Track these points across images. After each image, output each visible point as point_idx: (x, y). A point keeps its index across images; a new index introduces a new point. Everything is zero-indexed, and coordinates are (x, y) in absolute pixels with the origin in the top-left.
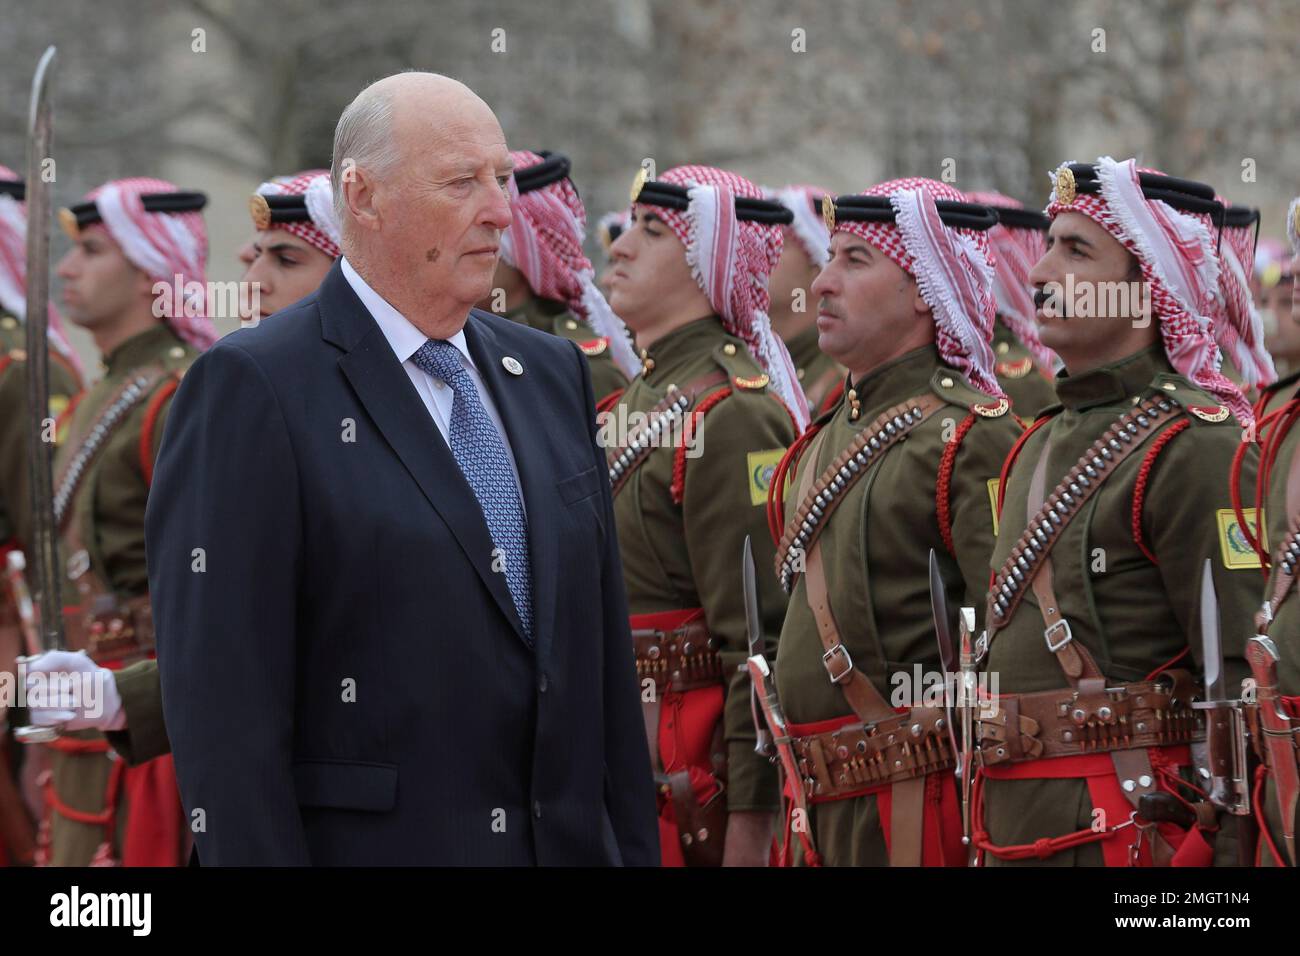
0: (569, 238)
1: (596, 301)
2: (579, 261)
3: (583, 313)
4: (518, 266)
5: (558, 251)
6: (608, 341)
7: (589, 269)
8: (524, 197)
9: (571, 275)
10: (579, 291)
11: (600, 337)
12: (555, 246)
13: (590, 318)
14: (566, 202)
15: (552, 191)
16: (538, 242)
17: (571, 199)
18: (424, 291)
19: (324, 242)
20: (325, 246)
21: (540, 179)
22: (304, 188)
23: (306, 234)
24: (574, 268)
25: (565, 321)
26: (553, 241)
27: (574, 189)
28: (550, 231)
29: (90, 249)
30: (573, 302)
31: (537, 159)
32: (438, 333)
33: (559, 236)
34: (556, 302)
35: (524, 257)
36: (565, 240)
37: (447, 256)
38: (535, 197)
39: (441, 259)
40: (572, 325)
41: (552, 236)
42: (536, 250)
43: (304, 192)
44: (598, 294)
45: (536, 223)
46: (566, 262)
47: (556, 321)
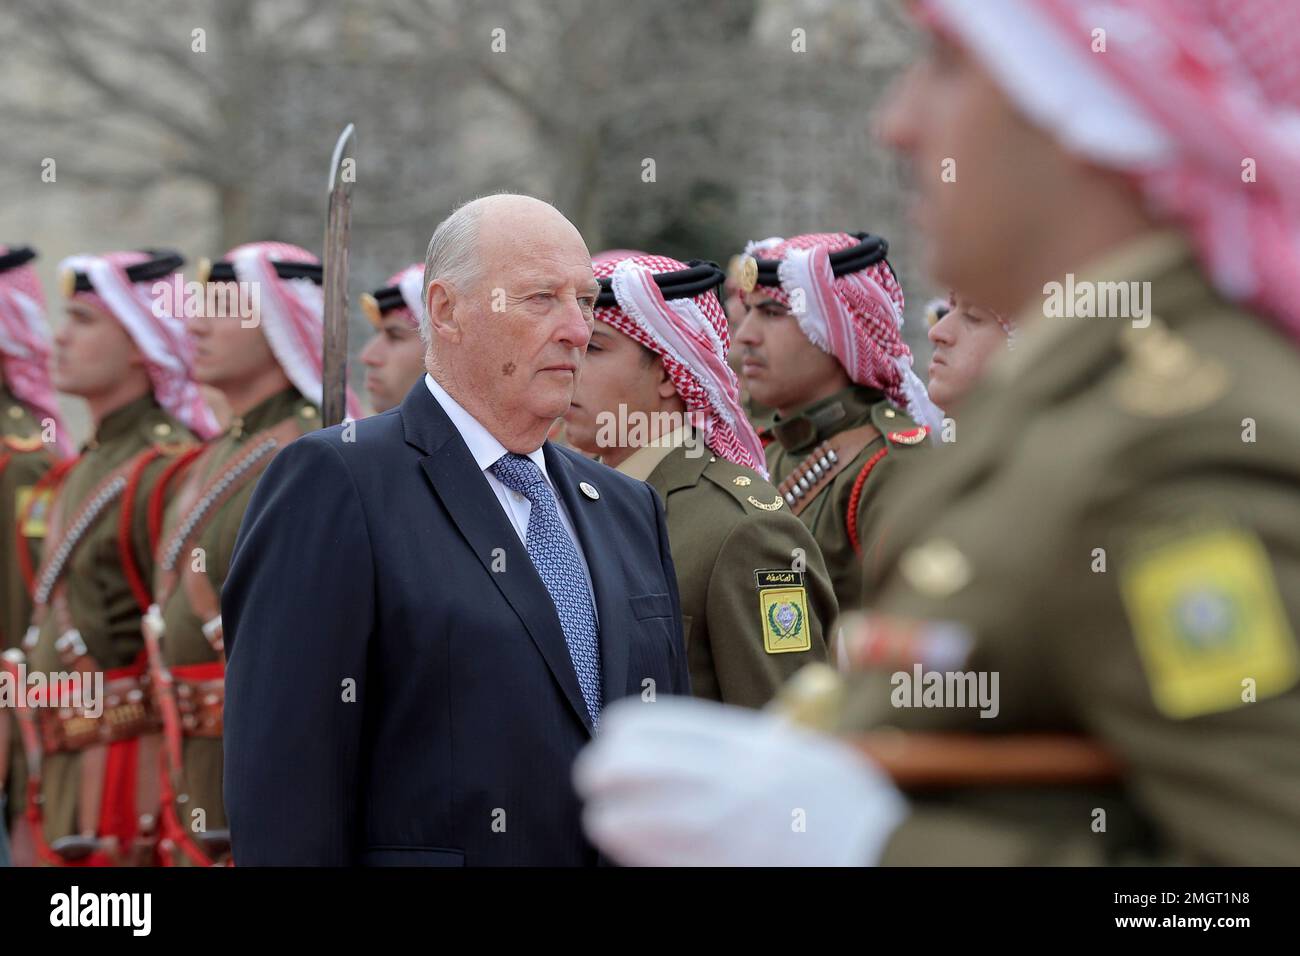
0: (887, 323)
1: (916, 389)
2: (897, 347)
3: (902, 401)
4: (834, 353)
5: (875, 337)
6: (927, 429)
7: (908, 355)
8: (839, 280)
9: (889, 361)
10: (898, 378)
11: (920, 426)
12: (873, 331)
13: (909, 405)
14: (884, 285)
15: (869, 274)
16: (854, 326)
17: (889, 283)
18: (501, 404)
19: (631, 328)
20: (632, 332)
21: (855, 262)
22: (610, 272)
23: (613, 319)
24: (892, 354)
25: (883, 410)
26: (871, 326)
27: (892, 271)
28: (867, 315)
29: (393, 335)
30: (891, 390)
31: (852, 240)
32: (518, 447)
33: (877, 321)
34: (874, 389)
35: (840, 344)
36: (883, 326)
37: (523, 370)
38: (852, 280)
39: (517, 374)
40: (890, 414)
41: (869, 321)
42: (853, 335)
43: (610, 276)
44: (917, 381)
45: (852, 308)
46: (884, 348)
47: (874, 409)
